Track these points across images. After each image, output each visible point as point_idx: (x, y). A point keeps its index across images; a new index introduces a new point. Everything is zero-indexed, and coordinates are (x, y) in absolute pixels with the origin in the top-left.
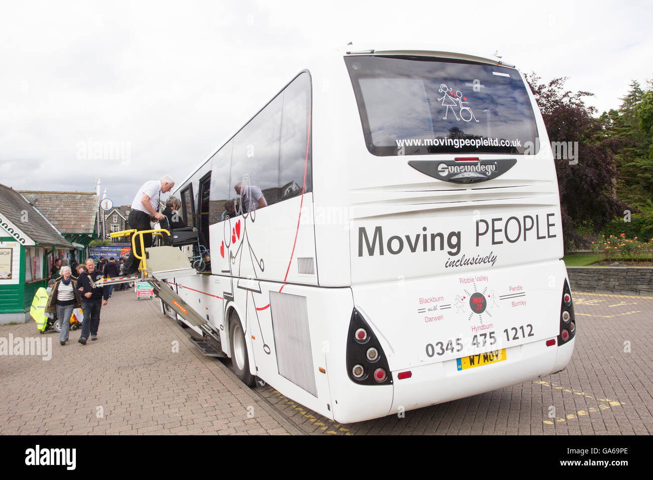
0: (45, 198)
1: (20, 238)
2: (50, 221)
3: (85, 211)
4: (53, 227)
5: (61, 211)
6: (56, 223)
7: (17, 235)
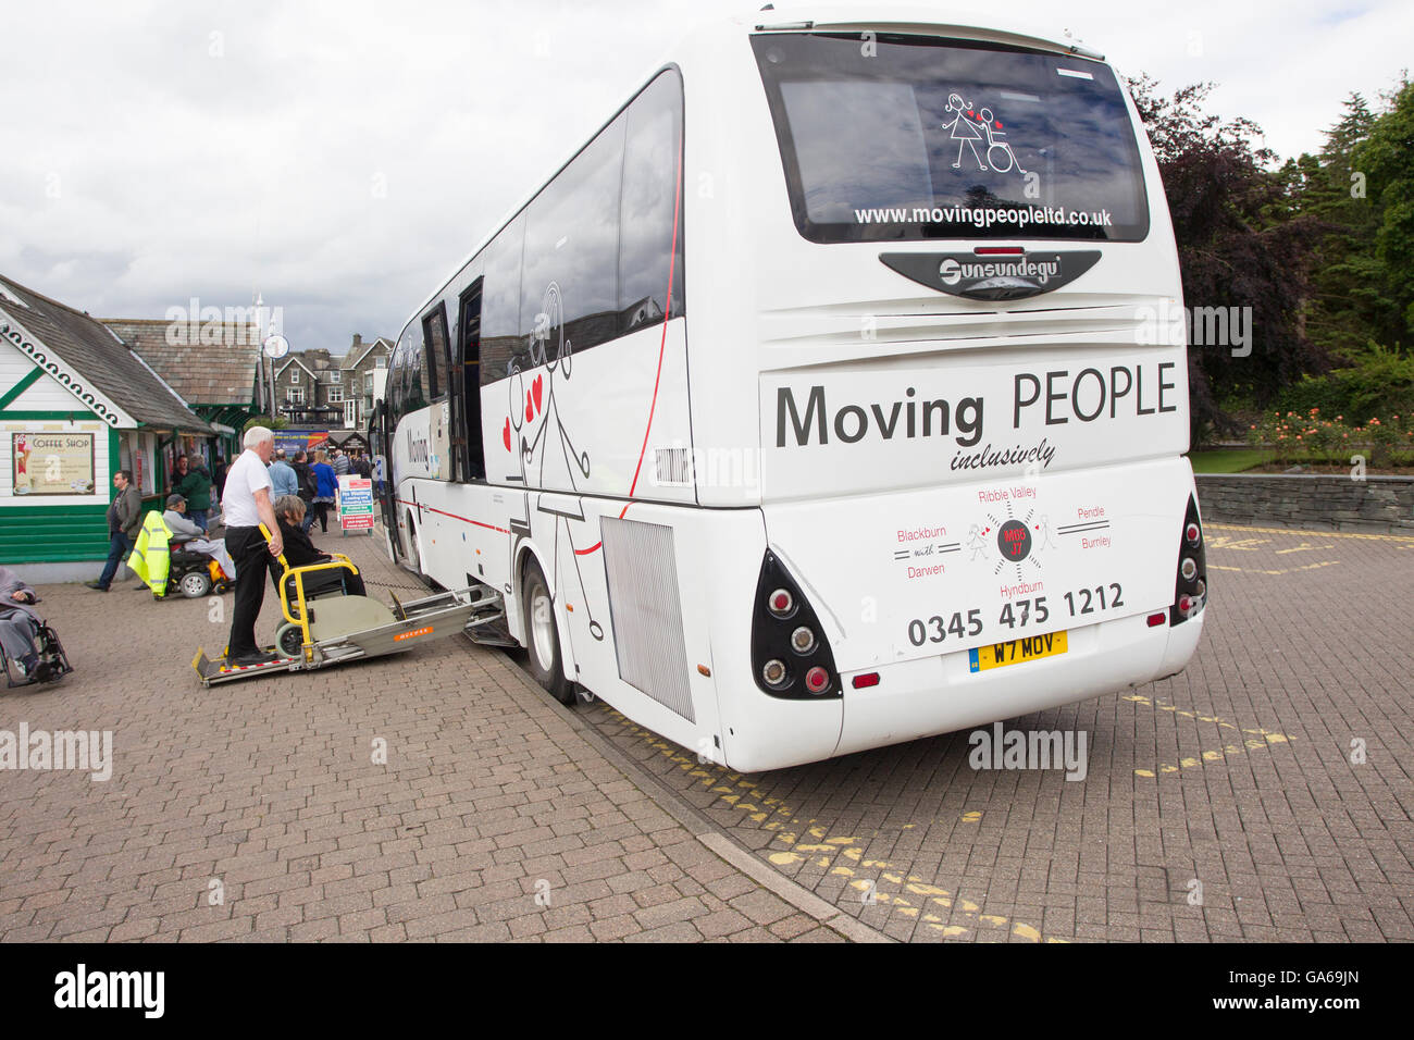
0: (154, 333)
1: (107, 413)
2: (165, 379)
3: (233, 361)
4: (171, 391)
5: (185, 360)
6: (178, 384)
7: (101, 408)
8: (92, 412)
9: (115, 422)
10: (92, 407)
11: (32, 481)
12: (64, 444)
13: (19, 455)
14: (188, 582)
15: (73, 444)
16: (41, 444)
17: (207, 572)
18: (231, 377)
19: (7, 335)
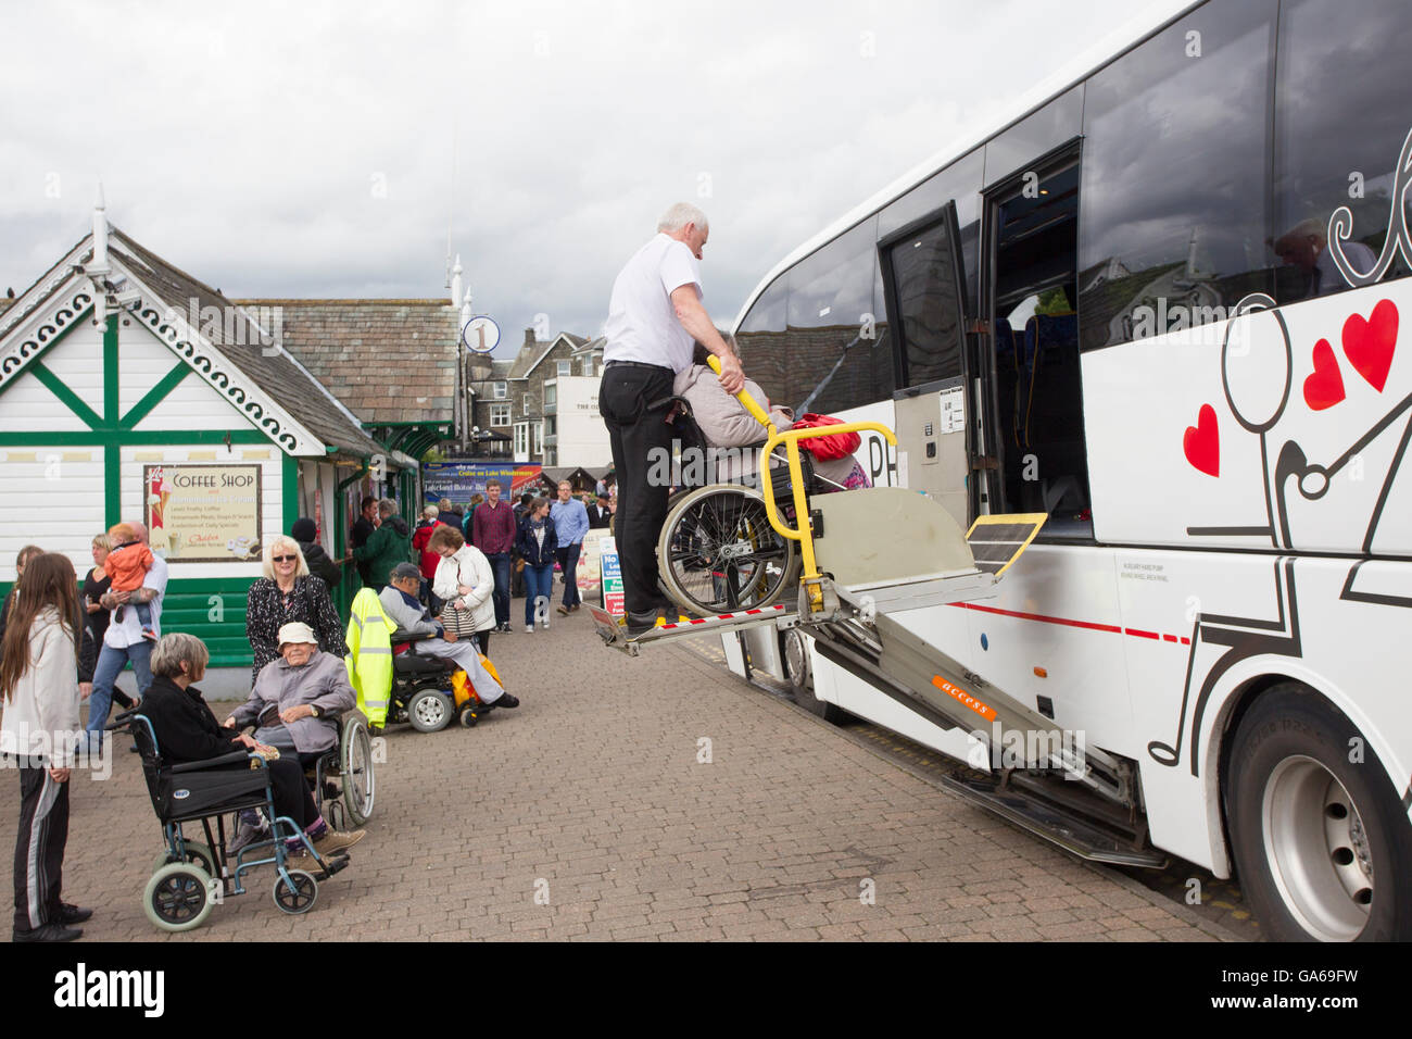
0: (308, 319)
1: (282, 432)
2: (327, 386)
3: (423, 356)
4: (337, 403)
5: (355, 357)
6: (346, 392)
7: (273, 425)
8: (259, 431)
9: (292, 446)
10: (259, 422)
11: (172, 540)
12: (219, 481)
13: (154, 499)
14: (420, 705)
15: (230, 482)
16: (185, 482)
17: (449, 690)
18: (421, 381)
19: (138, 313)
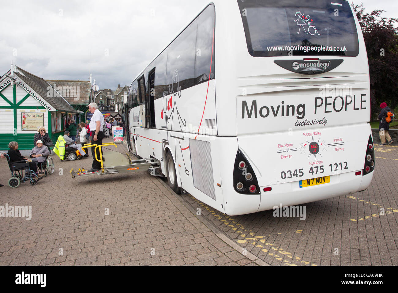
0: (61, 84)
1: (48, 107)
4: (66, 101)
6: (68, 99)
8: (44, 107)
11: (27, 126)
12: (36, 116)
13: (23, 119)
14: (70, 156)
15: (38, 116)
16: (29, 116)
17: (75, 153)
18: (83, 97)
19: (20, 84)
